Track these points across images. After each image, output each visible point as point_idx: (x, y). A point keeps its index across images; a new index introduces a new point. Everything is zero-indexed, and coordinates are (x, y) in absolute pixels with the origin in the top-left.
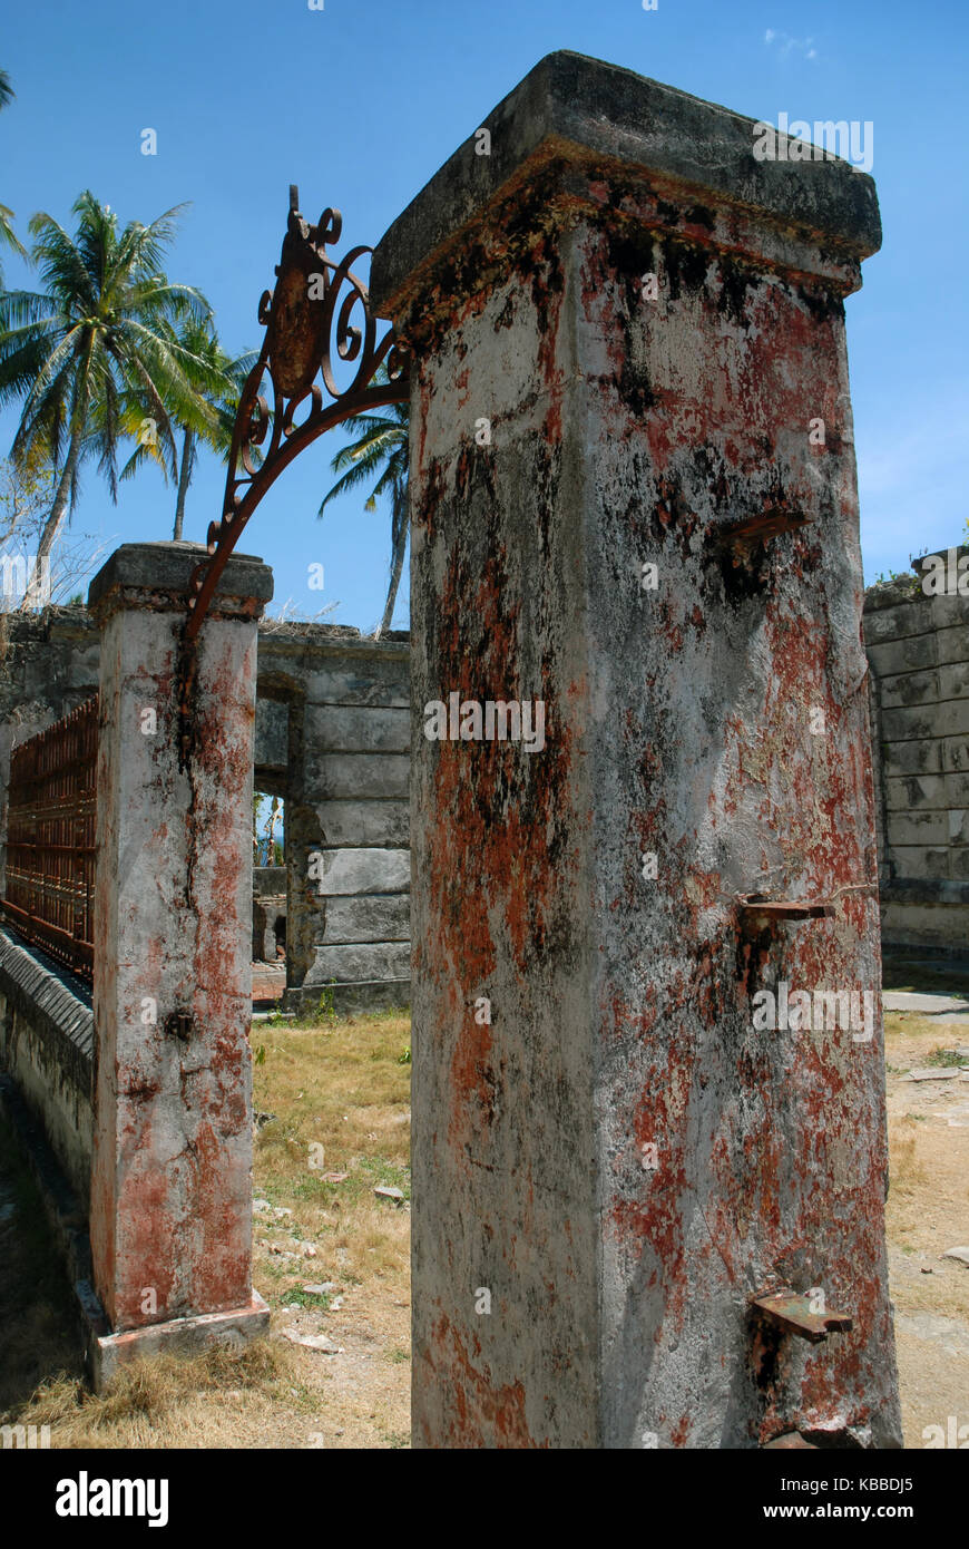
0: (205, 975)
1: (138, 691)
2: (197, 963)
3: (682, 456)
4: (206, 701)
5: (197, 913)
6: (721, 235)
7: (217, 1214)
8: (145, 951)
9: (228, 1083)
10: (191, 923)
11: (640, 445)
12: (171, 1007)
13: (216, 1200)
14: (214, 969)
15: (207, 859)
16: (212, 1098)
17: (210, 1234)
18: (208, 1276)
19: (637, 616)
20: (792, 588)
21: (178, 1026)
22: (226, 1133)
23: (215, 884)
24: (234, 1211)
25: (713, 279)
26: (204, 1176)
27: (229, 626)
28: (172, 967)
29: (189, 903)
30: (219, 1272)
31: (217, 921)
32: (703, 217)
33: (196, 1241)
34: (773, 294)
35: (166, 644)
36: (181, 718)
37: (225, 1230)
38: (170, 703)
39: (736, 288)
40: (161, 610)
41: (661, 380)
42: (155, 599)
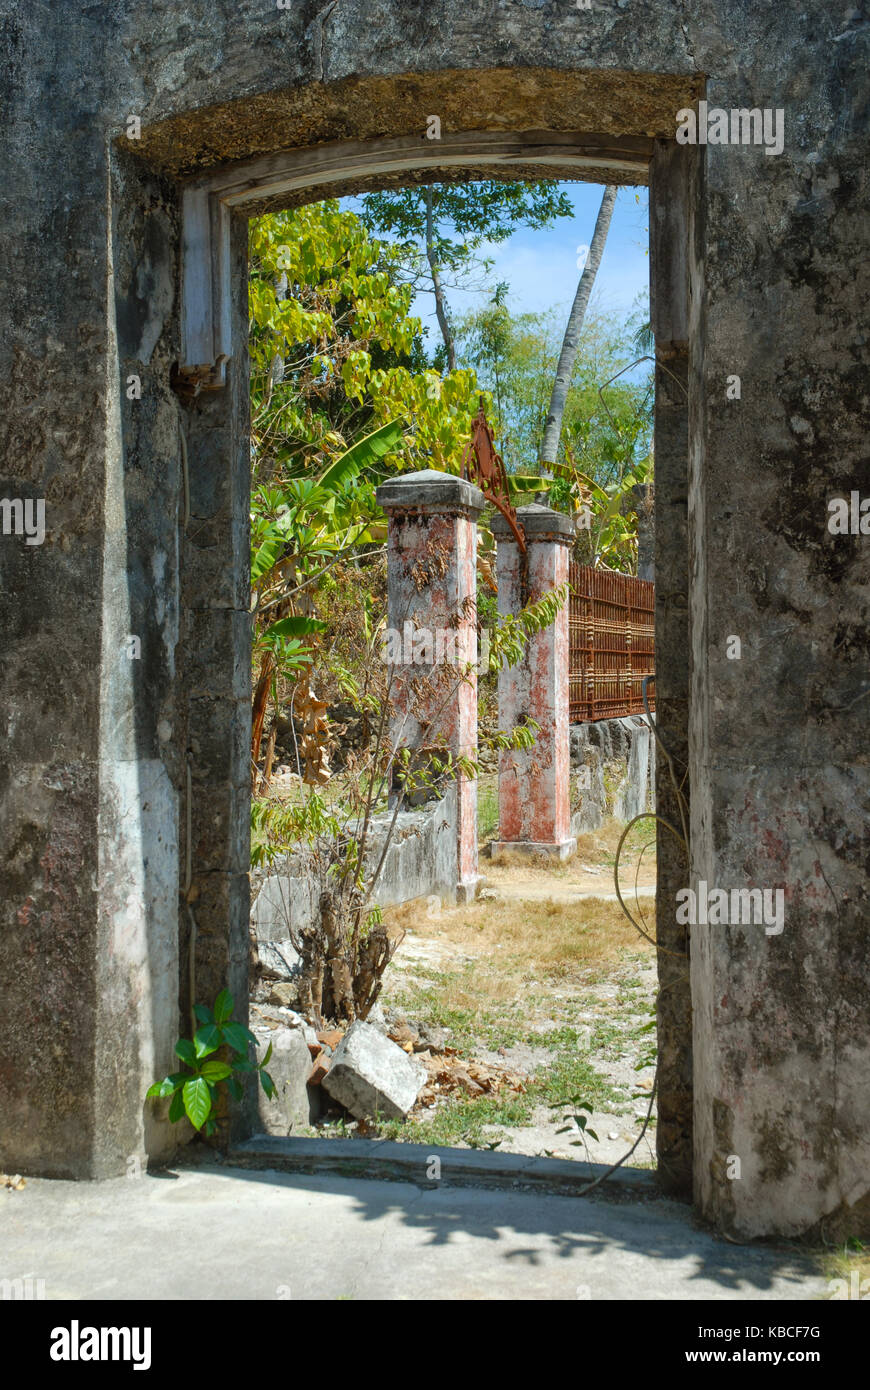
0: (534, 699)
1: (504, 578)
2: (531, 693)
3: (410, 560)
4: (532, 580)
5: (530, 672)
6: (419, 511)
7: (540, 801)
8: (509, 687)
9: (545, 746)
10: (528, 676)
11: (401, 560)
12: (520, 711)
13: (540, 795)
14: (538, 696)
15: (535, 648)
16: (538, 751)
17: (537, 809)
18: (536, 827)
19: (399, 593)
20: (438, 583)
21: (521, 719)
22: (544, 767)
23: (538, 660)
24: (547, 801)
25: (420, 520)
26: (534, 784)
27: (542, 545)
28: (521, 694)
29: (527, 667)
30: (541, 826)
31: (539, 675)
32: (415, 508)
33: (531, 810)
34: (436, 519)
35: (515, 556)
36: (522, 587)
37: (543, 809)
38: (517, 582)
39: (425, 521)
40: (512, 541)
41: (406, 546)
42: (509, 537)
